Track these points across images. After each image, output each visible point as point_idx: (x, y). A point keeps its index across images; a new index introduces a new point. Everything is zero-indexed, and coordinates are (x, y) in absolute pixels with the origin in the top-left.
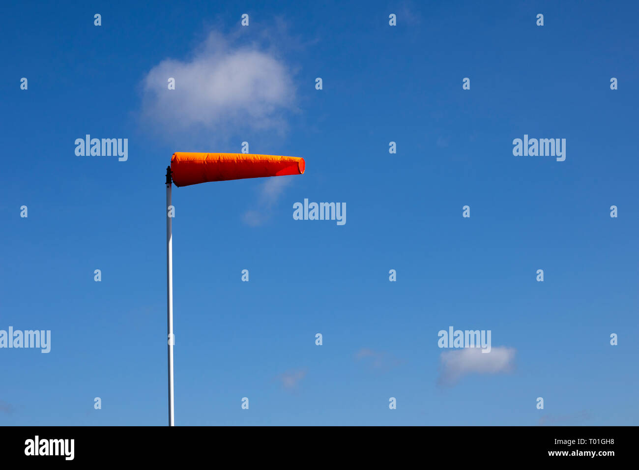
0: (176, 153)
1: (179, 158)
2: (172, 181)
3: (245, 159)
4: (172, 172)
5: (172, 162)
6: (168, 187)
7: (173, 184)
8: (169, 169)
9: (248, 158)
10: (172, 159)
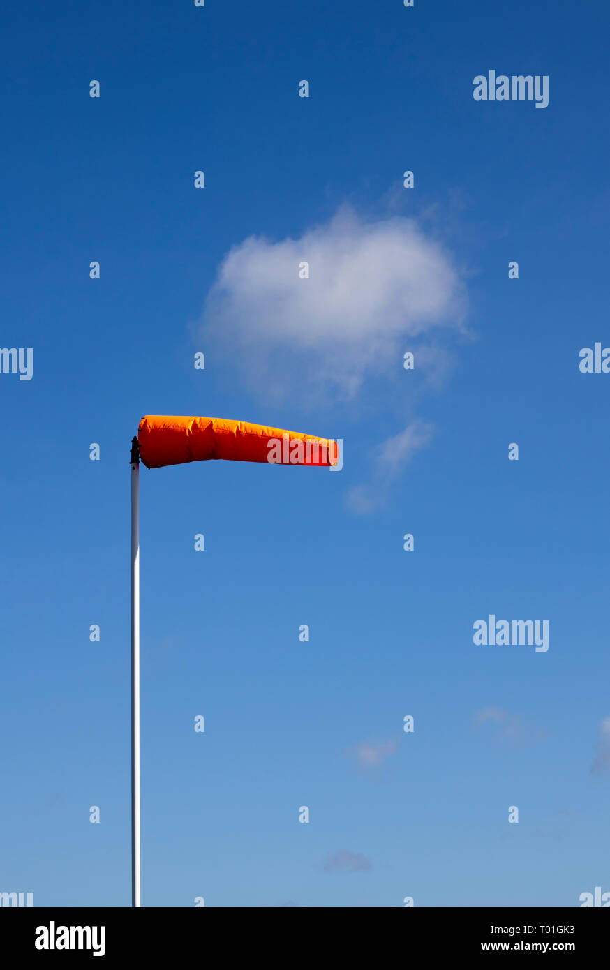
0: (146, 417)
1: (151, 425)
2: (140, 459)
3: (249, 432)
4: (140, 446)
5: (140, 430)
6: (134, 468)
7: (141, 464)
8: (135, 441)
9: (254, 432)
10: (140, 426)
